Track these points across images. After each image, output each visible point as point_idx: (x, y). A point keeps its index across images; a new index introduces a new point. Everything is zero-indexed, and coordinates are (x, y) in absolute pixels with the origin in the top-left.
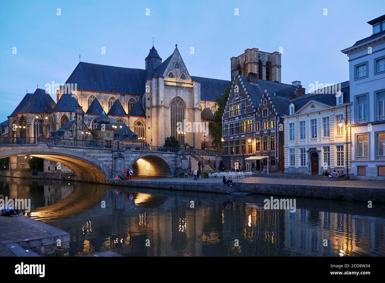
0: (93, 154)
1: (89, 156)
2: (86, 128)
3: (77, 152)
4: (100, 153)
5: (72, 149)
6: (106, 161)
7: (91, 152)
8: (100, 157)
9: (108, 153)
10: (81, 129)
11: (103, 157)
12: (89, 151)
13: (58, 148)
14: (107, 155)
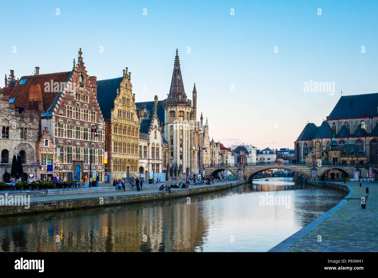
0: (300, 168)
1: (298, 169)
2: (322, 150)
3: (292, 167)
4: (303, 167)
5: (289, 166)
6: (307, 171)
7: (298, 167)
8: (303, 169)
9: (308, 167)
10: (319, 151)
11: (305, 169)
12: (298, 166)
13: (283, 166)
14: (308, 168)
